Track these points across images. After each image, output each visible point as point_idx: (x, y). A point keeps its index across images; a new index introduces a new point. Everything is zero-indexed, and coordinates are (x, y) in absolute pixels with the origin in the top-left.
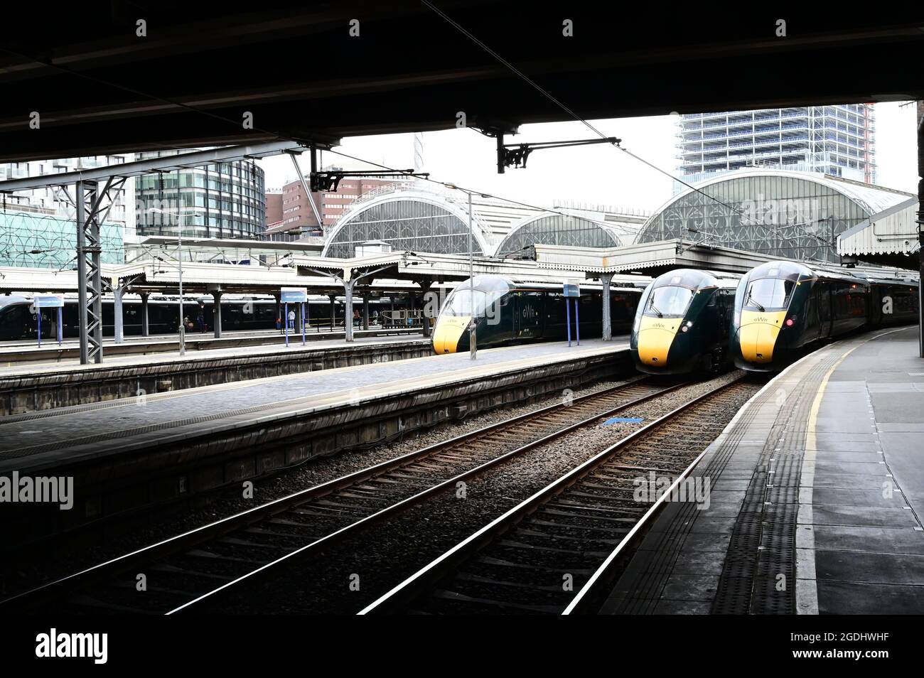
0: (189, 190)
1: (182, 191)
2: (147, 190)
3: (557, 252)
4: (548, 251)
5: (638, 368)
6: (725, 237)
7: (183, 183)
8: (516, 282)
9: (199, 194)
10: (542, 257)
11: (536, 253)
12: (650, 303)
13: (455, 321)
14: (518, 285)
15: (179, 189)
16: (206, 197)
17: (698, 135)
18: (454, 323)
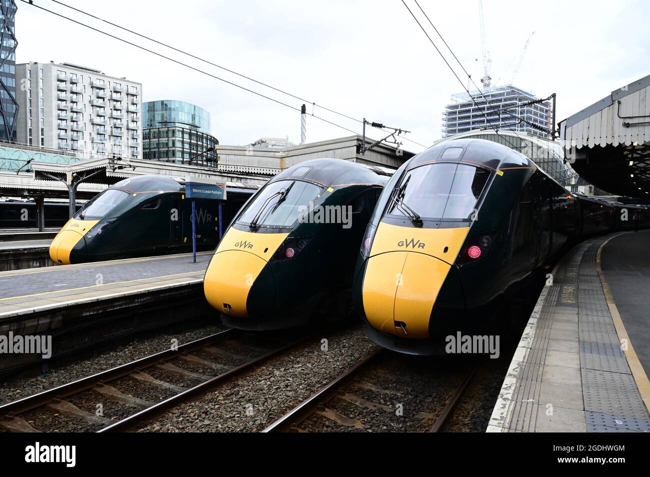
0: (173, 149)
1: (170, 149)
2: (152, 148)
7: (170, 144)
9: (179, 151)
15: (168, 148)
16: (183, 152)
17: (455, 125)
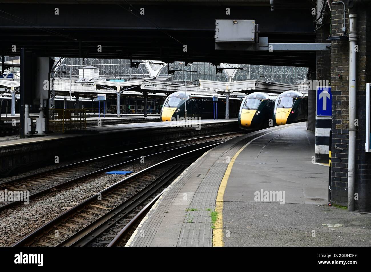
3: (208, 83)
4: (205, 82)
5: (240, 127)
6: (282, 71)
8: (192, 95)
10: (202, 85)
11: (199, 83)
12: (245, 104)
13: (170, 109)
14: (193, 96)
18: (170, 110)
